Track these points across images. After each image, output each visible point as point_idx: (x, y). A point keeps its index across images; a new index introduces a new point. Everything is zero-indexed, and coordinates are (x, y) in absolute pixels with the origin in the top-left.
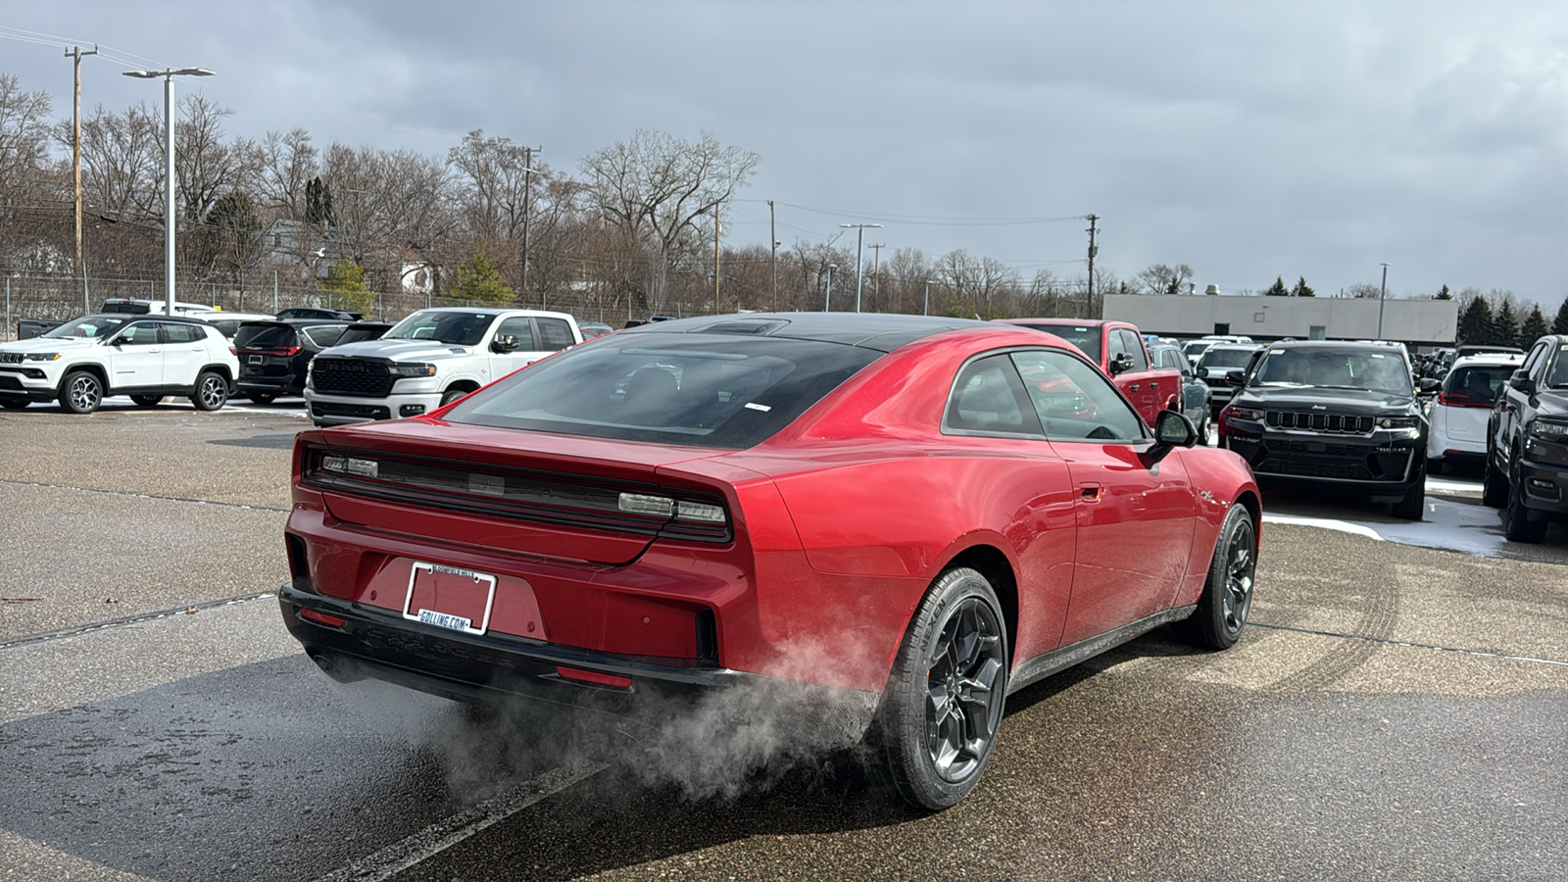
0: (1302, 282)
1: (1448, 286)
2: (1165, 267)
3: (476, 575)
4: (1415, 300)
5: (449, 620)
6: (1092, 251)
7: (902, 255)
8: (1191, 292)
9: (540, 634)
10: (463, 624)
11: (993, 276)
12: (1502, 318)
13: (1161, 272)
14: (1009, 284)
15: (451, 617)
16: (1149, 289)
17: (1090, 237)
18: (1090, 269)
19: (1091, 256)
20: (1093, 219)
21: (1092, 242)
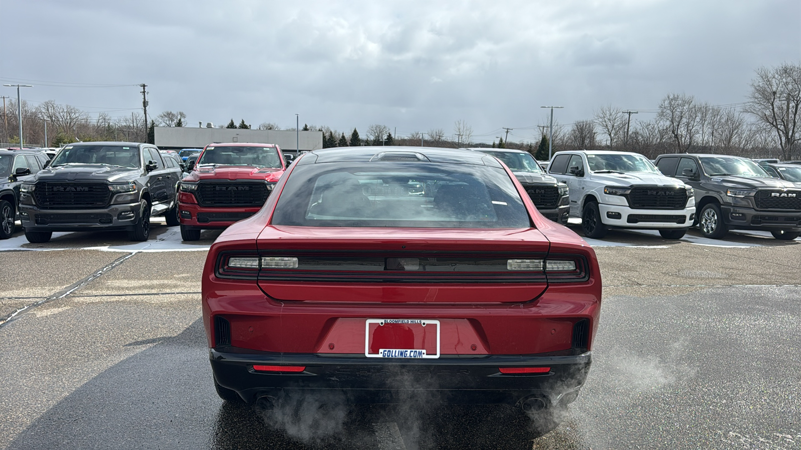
0: (243, 122)
1: (307, 125)
2: (171, 112)
3: (423, 321)
4: (289, 130)
5: (408, 353)
6: (145, 104)
7: (13, 102)
8: (200, 127)
9: (482, 350)
10: (420, 353)
11: (73, 116)
12: (330, 139)
13: (170, 116)
14: (83, 121)
15: (409, 351)
16: (164, 124)
17: (143, 96)
18: (145, 113)
19: (145, 107)
20: (144, 86)
21: (145, 98)
